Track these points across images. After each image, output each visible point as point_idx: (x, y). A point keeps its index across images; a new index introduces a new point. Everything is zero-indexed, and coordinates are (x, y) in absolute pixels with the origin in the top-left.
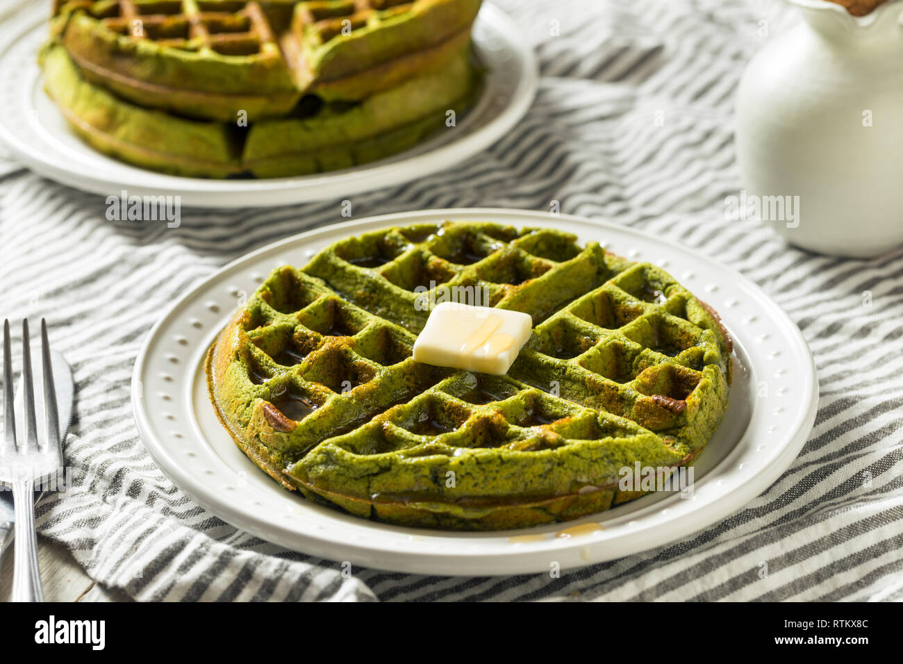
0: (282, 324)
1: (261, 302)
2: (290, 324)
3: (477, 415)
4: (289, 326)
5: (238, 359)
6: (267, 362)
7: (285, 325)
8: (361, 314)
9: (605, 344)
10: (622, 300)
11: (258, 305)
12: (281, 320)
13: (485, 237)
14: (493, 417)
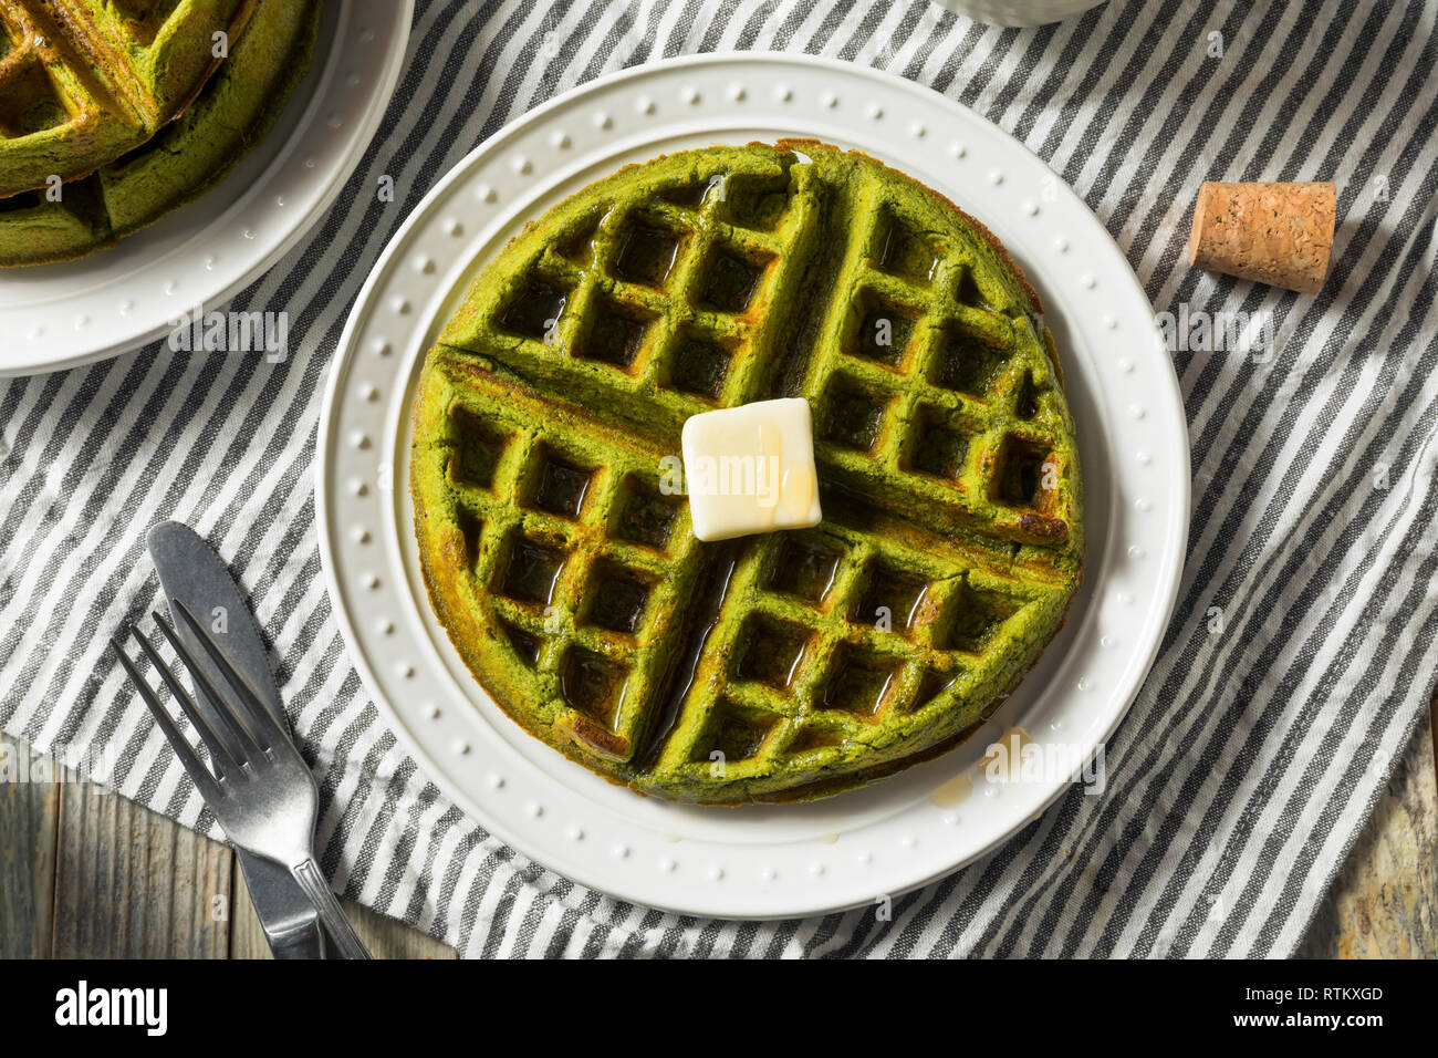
0: (504, 523)
1: (458, 493)
2: (514, 521)
3: (828, 639)
4: (514, 525)
5: (493, 638)
6: (529, 623)
7: (509, 525)
8: (584, 450)
9: (911, 409)
10: (890, 293)
11: (456, 500)
12: (498, 518)
13: (662, 207)
14: (849, 638)
